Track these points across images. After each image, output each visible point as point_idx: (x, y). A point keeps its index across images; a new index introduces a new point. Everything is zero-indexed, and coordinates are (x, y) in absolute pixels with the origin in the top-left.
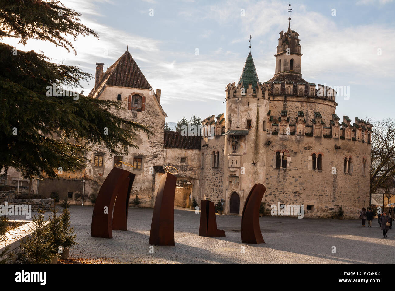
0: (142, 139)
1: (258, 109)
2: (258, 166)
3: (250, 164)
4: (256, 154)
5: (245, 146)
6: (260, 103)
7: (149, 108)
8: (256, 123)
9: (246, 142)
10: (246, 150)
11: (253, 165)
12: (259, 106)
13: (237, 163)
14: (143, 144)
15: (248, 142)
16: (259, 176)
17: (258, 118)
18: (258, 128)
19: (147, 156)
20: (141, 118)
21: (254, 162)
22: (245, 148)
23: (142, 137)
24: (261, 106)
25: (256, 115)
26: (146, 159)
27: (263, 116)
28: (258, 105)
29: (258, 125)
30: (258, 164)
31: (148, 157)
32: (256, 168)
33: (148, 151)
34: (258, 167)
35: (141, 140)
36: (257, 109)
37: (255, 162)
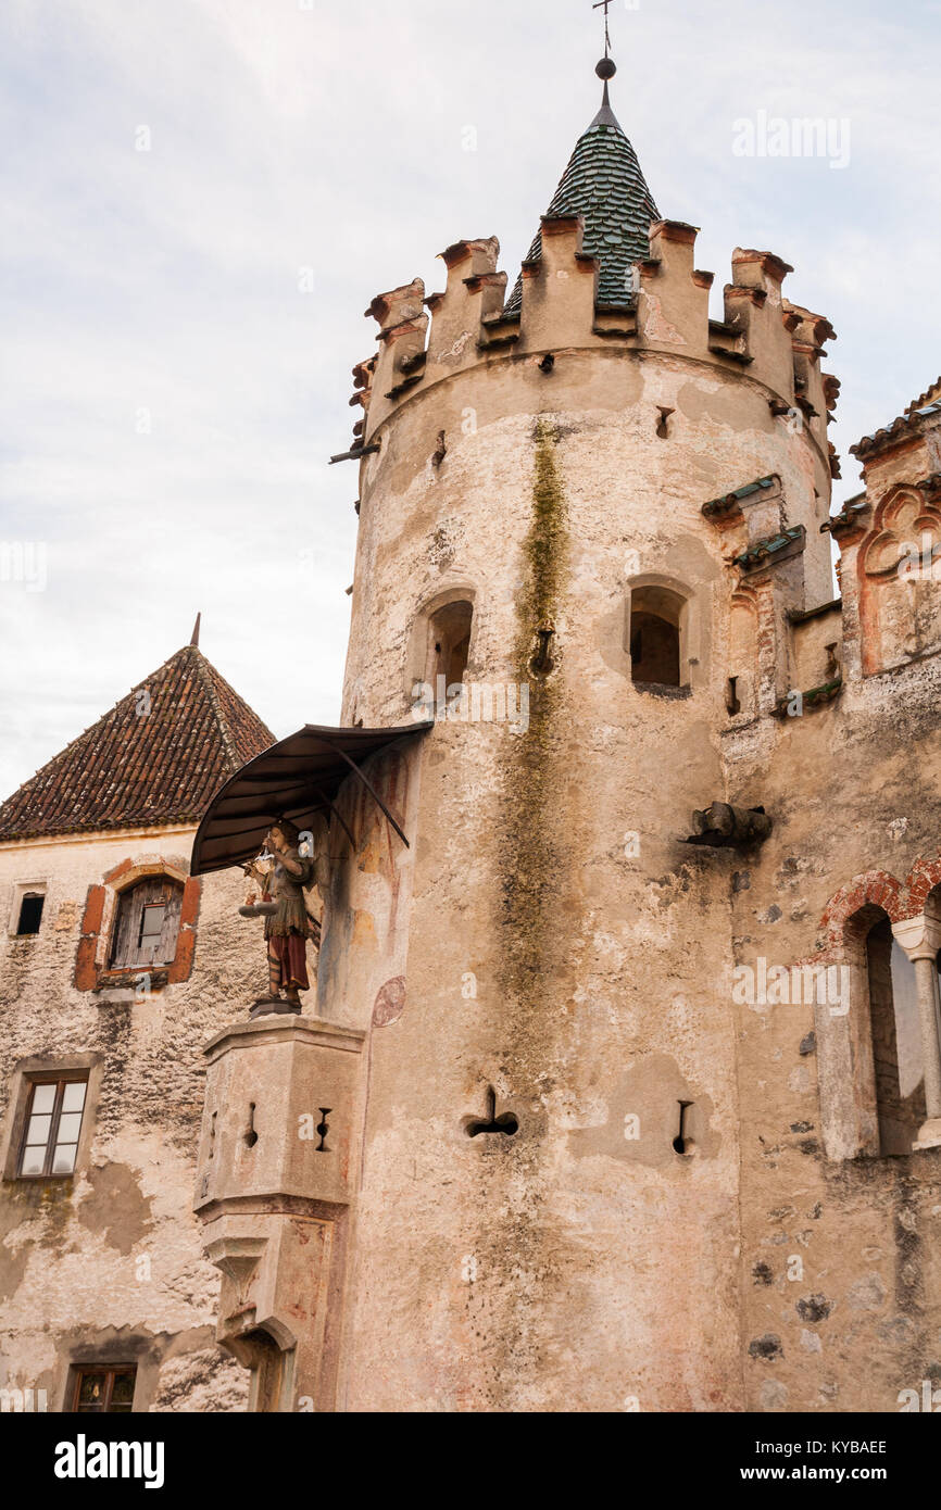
0: (152, 1198)
1: (545, 464)
2: (558, 1147)
3: (439, 1126)
4: (521, 986)
5: (393, 913)
6: (583, 402)
7: (223, 953)
8: (522, 612)
9: (406, 857)
10: (402, 949)
11: (481, 1137)
12: (560, 433)
13: (252, 1138)
14: (151, 1237)
15: (424, 850)
16: (584, 1303)
17: (544, 553)
18: (542, 663)
19: (178, 1342)
20: (159, 1033)
21: (491, 1095)
22: (392, 930)
23: (148, 1185)
24: (592, 427)
25: (523, 524)
26: (164, 1368)
27: (627, 528)
28: (550, 421)
29: (546, 635)
30: (563, 1122)
31: (182, 1354)
32: (519, 1186)
33: (189, 1299)
34: (569, 1165)
35: (142, 1205)
36: (531, 462)
37: (503, 1089)
